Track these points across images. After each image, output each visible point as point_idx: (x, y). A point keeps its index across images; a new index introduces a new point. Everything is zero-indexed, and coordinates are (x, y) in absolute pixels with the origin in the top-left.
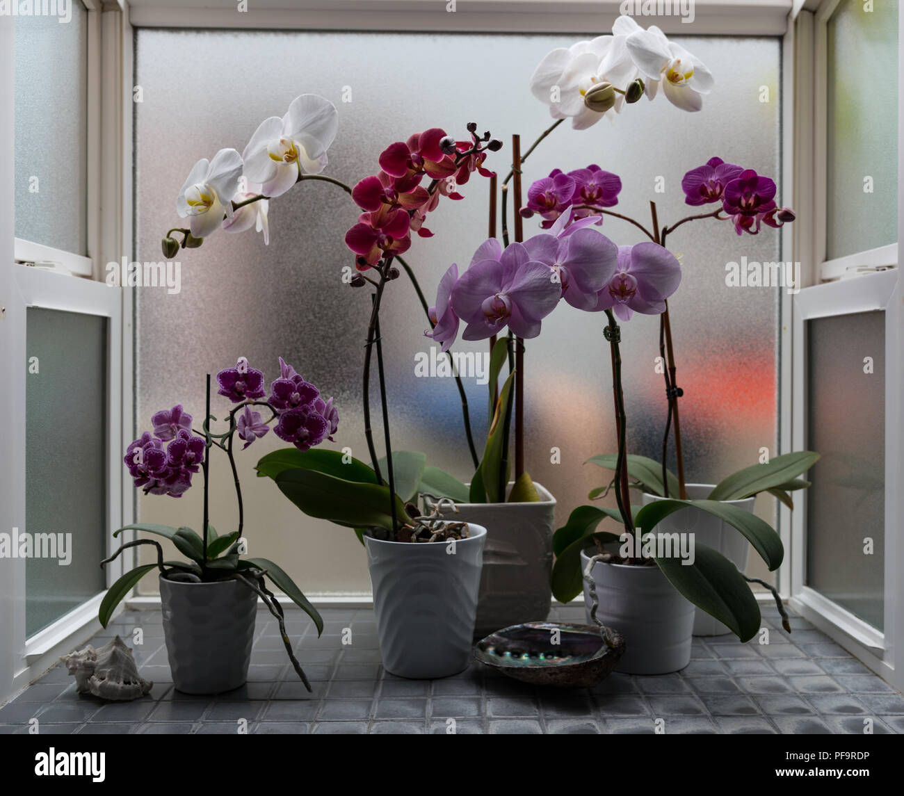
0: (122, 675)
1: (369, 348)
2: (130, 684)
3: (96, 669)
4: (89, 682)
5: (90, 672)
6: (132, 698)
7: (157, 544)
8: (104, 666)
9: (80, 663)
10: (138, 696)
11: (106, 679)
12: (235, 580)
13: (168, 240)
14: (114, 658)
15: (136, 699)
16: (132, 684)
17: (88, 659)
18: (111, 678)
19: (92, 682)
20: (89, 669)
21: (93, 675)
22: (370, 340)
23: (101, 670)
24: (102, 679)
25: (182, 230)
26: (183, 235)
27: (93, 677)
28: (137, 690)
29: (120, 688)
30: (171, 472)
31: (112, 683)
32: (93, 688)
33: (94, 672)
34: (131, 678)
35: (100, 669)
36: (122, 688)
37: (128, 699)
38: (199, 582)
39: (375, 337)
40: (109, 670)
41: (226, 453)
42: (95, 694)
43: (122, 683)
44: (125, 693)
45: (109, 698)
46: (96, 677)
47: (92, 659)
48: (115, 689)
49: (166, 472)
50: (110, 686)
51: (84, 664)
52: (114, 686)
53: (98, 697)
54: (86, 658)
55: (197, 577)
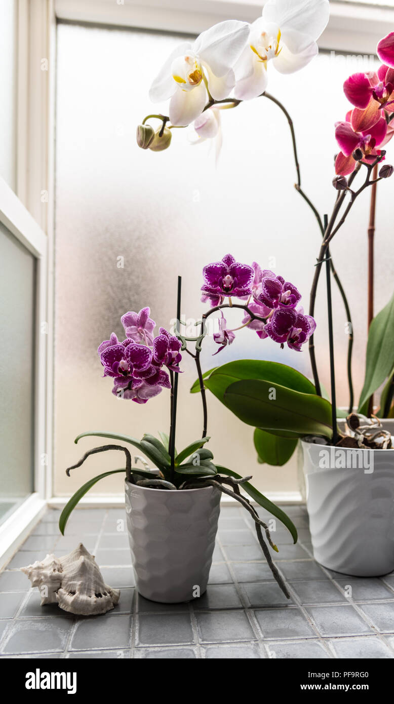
0: (92, 587)
1: (319, 267)
2: (101, 597)
3: (64, 582)
4: (57, 596)
5: (58, 585)
6: (104, 611)
7: (125, 450)
8: (73, 578)
9: (46, 576)
10: (109, 608)
11: (77, 593)
12: (211, 487)
13: (144, 126)
14: (84, 569)
15: (108, 612)
16: (103, 596)
17: (54, 570)
18: (81, 592)
19: (60, 597)
20: (56, 582)
21: (60, 588)
22: (321, 259)
23: (70, 583)
24: (73, 593)
25: (160, 117)
26: (161, 122)
27: (61, 590)
28: (108, 602)
29: (93, 603)
30: (154, 371)
31: (84, 597)
32: (62, 602)
33: (61, 584)
34: (101, 591)
35: (68, 581)
36: (96, 602)
37: (101, 612)
38: (174, 489)
39: (325, 257)
40: (79, 583)
41: (194, 359)
42: (65, 609)
43: (94, 596)
44: (98, 606)
45: (81, 613)
46: (65, 589)
47: (58, 571)
48: (88, 604)
49: (149, 371)
50: (82, 601)
51: (51, 577)
52: (87, 601)
53: (68, 612)
54: (52, 570)
55: (171, 484)
